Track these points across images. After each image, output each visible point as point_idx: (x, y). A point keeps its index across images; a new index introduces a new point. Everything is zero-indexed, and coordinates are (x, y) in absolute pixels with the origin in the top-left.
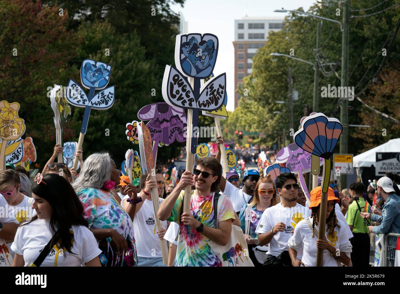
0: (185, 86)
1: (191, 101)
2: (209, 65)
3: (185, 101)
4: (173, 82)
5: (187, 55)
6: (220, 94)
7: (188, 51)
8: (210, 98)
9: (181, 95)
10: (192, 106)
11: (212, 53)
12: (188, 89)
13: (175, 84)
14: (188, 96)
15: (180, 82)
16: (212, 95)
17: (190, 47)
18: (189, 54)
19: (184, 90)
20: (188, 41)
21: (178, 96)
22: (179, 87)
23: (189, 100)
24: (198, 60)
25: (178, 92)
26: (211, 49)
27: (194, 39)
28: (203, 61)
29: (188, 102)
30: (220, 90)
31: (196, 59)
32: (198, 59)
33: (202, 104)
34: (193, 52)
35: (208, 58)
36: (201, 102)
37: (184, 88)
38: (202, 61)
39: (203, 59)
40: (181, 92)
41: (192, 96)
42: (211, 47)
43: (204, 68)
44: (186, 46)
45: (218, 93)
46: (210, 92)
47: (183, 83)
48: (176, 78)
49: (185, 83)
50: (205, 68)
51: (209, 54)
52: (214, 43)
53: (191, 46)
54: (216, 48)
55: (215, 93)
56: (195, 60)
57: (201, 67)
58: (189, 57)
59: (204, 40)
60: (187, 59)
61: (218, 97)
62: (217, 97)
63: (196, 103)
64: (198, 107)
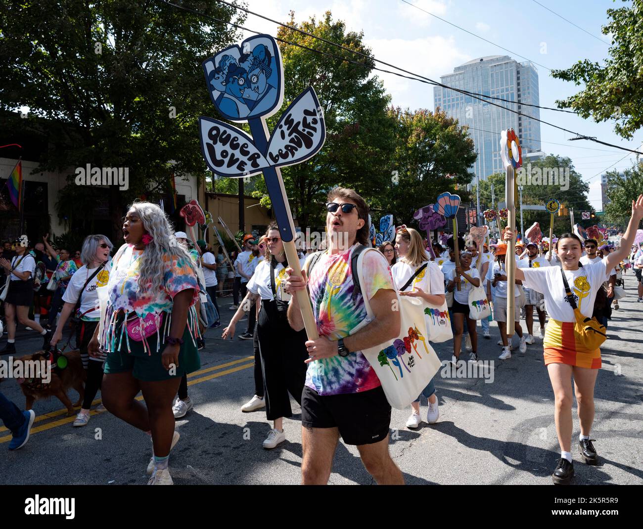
0: (235, 139)
1: (254, 158)
2: (270, 87)
3: (243, 163)
4: (211, 142)
5: (224, 89)
6: (312, 125)
7: (222, 83)
8: (292, 141)
9: (233, 155)
10: (258, 165)
11: (269, 65)
12: (242, 141)
13: (215, 143)
14: (244, 153)
15: (223, 137)
16: (294, 134)
17: (223, 73)
18: (226, 85)
19: (234, 147)
20: (217, 66)
21: (226, 160)
22: (224, 145)
23: (249, 159)
24: (244, 88)
25: (224, 154)
26: (265, 58)
27: (227, 57)
28: (256, 85)
29: (249, 163)
30: (310, 119)
31: (241, 88)
32: (246, 85)
33: (277, 156)
34: (231, 80)
35: (262, 77)
36: (275, 153)
37: (235, 143)
38: (253, 86)
39: (254, 83)
40: (230, 151)
41: (252, 149)
42: (262, 57)
43: (261, 96)
44: (217, 76)
45: (306, 125)
46: (288, 129)
47: (229, 136)
48: (214, 132)
49: (233, 134)
50: (262, 94)
51: (262, 70)
52: (266, 48)
53: (226, 72)
54: (273, 54)
55: (300, 128)
56: (240, 90)
57: (254, 96)
58: (228, 91)
59: (244, 51)
60: (226, 95)
61: (308, 132)
62: (305, 133)
63: (265, 157)
64: (272, 163)
